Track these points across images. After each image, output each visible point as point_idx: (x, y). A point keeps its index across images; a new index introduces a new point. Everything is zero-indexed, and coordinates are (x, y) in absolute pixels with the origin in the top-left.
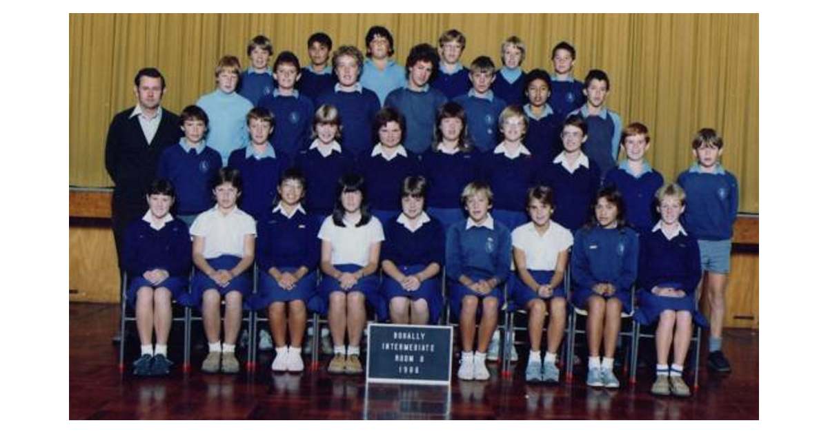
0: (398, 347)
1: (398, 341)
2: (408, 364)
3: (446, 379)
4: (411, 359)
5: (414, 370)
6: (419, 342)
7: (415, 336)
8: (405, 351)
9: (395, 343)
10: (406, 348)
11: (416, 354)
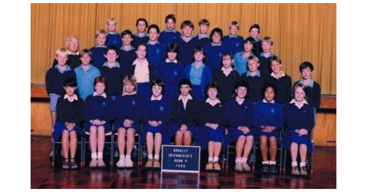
0: (176, 155)
1: (176, 153)
2: (180, 163)
3: (197, 170)
4: (182, 161)
5: (183, 166)
6: (186, 153)
7: (183, 151)
8: (178, 157)
9: (174, 154)
10: (179, 156)
11: (184, 159)
